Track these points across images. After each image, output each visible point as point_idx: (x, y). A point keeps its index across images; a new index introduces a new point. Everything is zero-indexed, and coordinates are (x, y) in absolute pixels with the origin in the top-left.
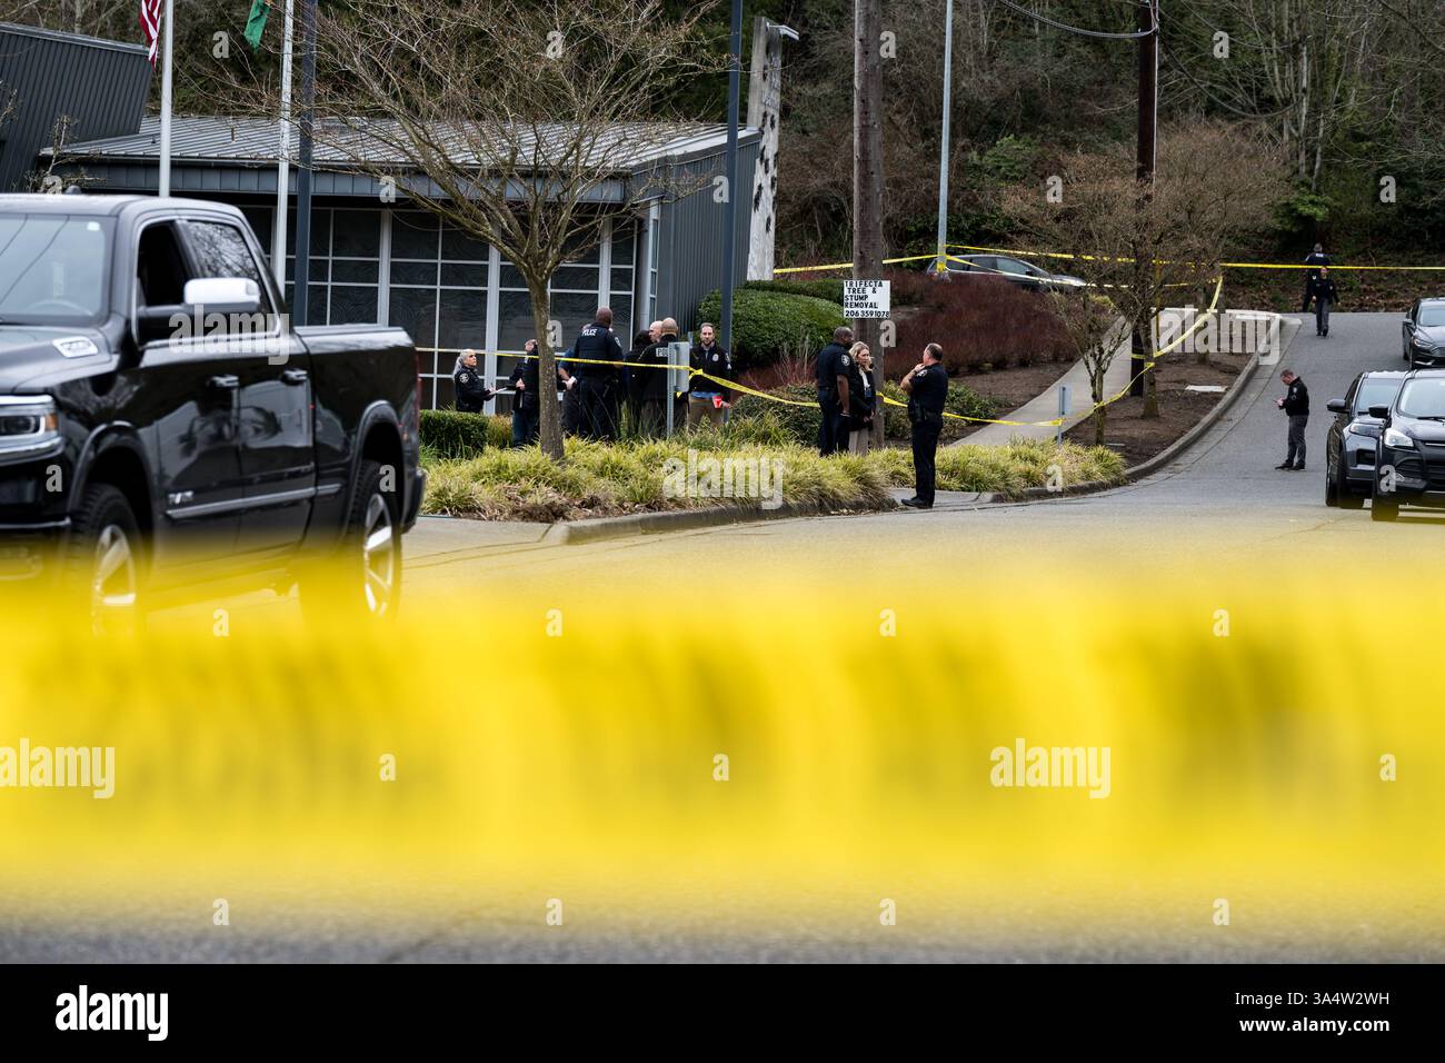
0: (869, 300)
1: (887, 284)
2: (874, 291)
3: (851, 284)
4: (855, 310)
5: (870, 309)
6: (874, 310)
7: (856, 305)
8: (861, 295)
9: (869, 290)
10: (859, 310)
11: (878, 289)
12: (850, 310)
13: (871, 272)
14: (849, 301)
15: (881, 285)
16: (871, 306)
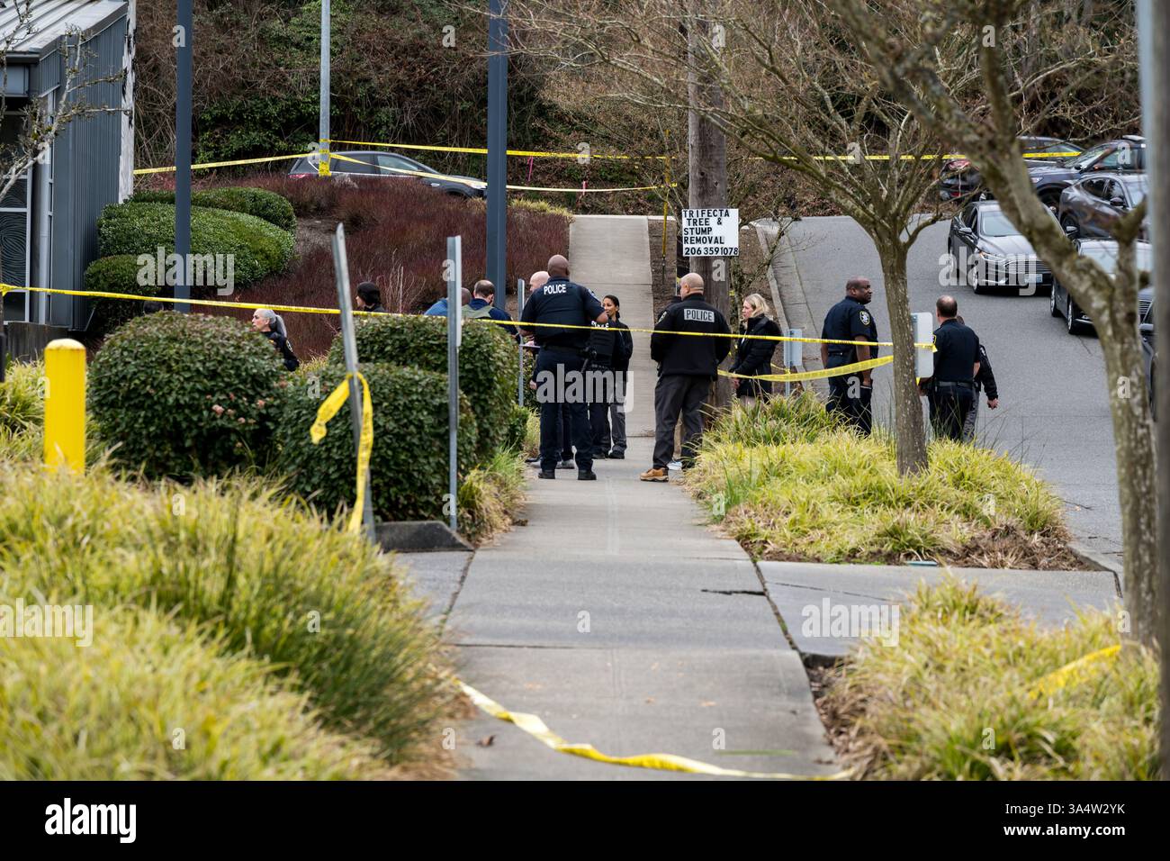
0: (714, 234)
1: (734, 212)
2: (719, 223)
3: (691, 214)
4: (697, 246)
5: (713, 245)
6: (719, 246)
7: (698, 240)
8: (704, 227)
9: (713, 221)
10: (702, 246)
11: (724, 219)
12: (690, 246)
13: (715, 198)
14: (689, 236)
15: (727, 214)
16: (716, 242)
